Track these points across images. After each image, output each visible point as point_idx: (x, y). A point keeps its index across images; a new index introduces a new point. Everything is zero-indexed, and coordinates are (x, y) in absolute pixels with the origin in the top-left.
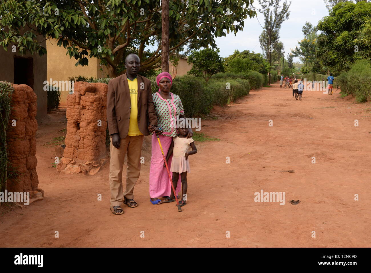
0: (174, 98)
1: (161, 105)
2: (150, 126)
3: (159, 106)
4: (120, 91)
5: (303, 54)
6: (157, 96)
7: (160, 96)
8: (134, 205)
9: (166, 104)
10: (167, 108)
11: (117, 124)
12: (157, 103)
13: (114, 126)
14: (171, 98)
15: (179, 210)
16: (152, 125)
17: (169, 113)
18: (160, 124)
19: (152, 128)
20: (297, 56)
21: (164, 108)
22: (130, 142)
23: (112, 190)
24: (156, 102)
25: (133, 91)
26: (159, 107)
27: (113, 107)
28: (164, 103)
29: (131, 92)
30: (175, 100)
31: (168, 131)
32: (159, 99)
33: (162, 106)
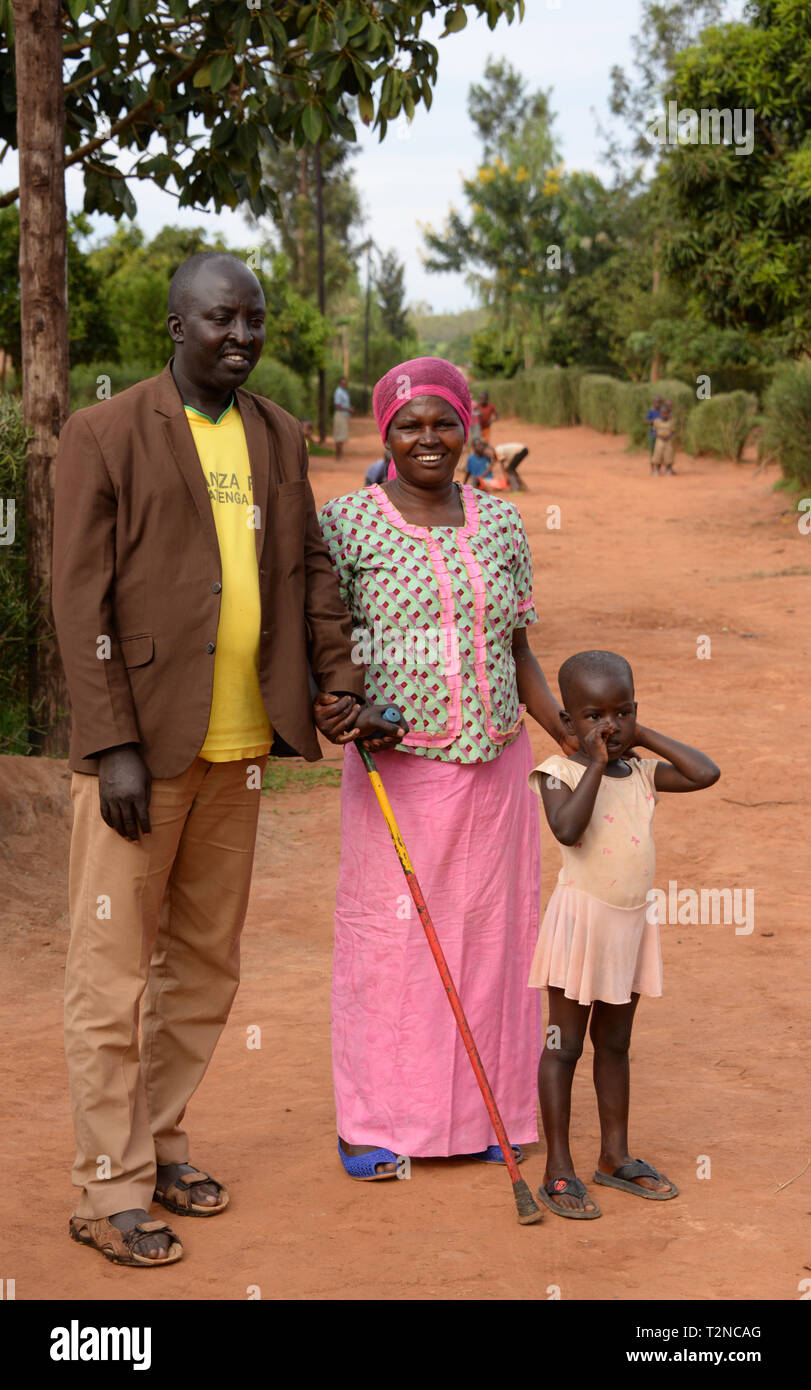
0: (485, 516)
1: (389, 565)
2: (326, 697)
3: (377, 570)
4: (146, 485)
5: (491, 256)
6: (372, 508)
7: (389, 507)
8: (211, 1199)
9: (425, 558)
10: (429, 579)
11: (131, 689)
12: (366, 550)
13: (113, 701)
14: (460, 521)
15: (522, 1212)
16: (340, 694)
17: (438, 615)
18: (381, 681)
19: (340, 712)
20: (458, 269)
21: (407, 579)
22: (199, 800)
23: (91, 1108)
24: (360, 548)
25: (227, 482)
26: (381, 576)
27: (102, 579)
28: (412, 548)
29: (212, 488)
30: (484, 533)
31: (426, 723)
32: (382, 527)
33: (394, 570)
